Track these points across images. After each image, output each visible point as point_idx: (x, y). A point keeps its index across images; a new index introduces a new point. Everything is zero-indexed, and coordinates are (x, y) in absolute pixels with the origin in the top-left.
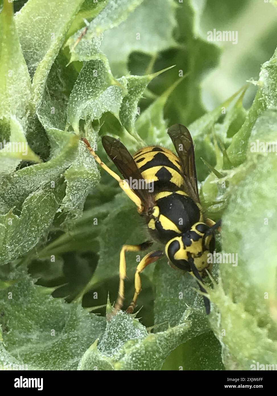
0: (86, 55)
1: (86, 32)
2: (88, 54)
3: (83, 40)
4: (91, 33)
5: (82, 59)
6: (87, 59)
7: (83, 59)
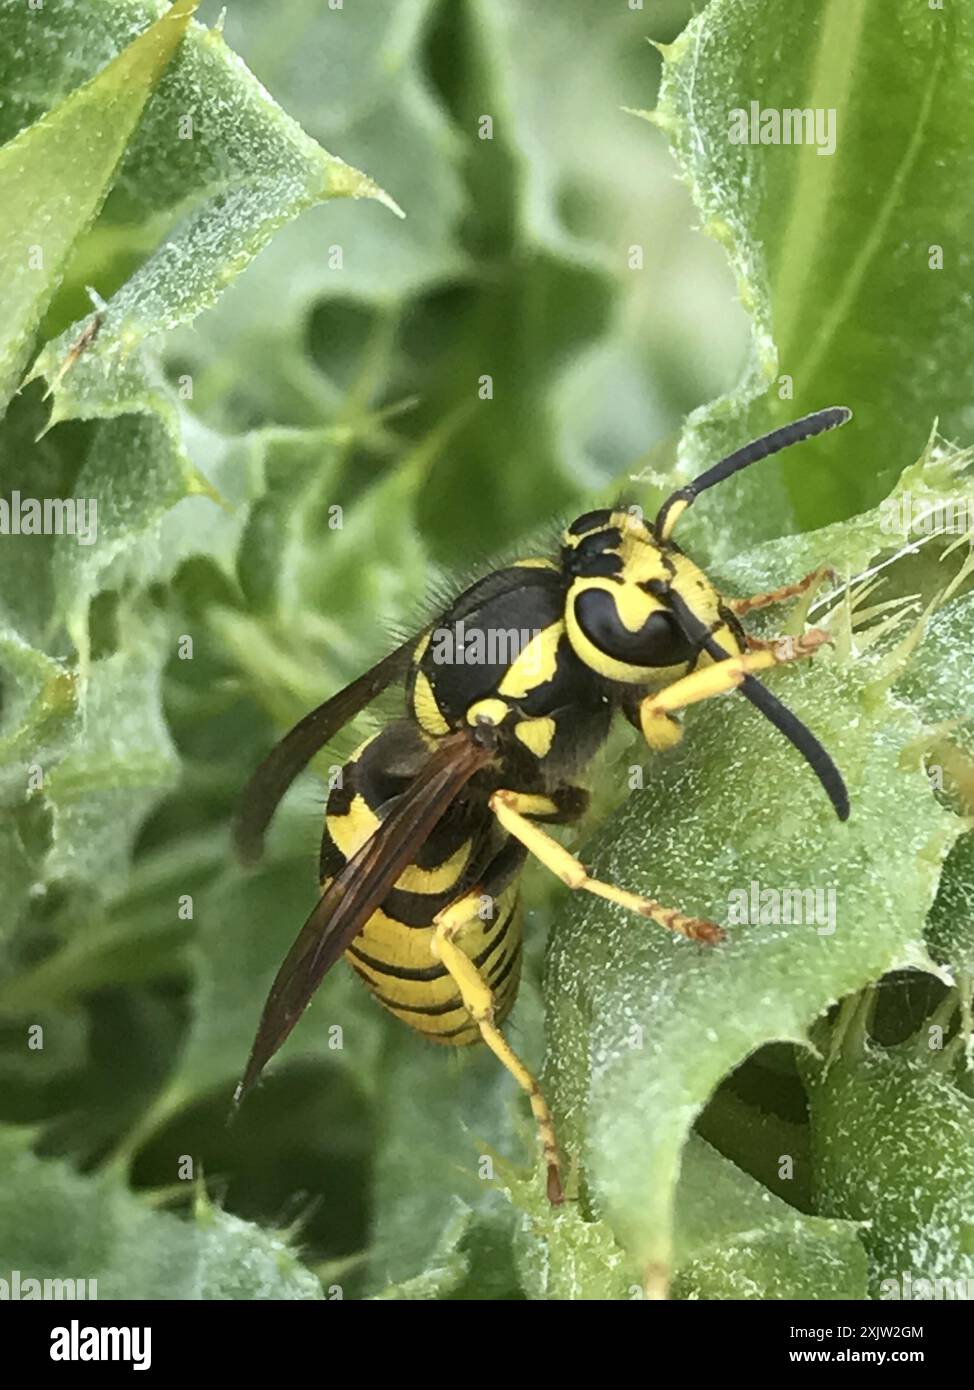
0: (103, 397)
1: (95, 333)
2: (110, 397)
3: (86, 358)
4: (109, 340)
5: (88, 411)
6: (109, 412)
7: (95, 413)
